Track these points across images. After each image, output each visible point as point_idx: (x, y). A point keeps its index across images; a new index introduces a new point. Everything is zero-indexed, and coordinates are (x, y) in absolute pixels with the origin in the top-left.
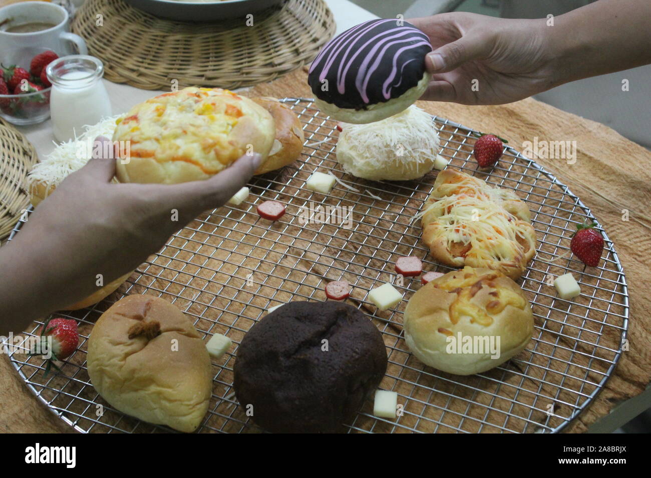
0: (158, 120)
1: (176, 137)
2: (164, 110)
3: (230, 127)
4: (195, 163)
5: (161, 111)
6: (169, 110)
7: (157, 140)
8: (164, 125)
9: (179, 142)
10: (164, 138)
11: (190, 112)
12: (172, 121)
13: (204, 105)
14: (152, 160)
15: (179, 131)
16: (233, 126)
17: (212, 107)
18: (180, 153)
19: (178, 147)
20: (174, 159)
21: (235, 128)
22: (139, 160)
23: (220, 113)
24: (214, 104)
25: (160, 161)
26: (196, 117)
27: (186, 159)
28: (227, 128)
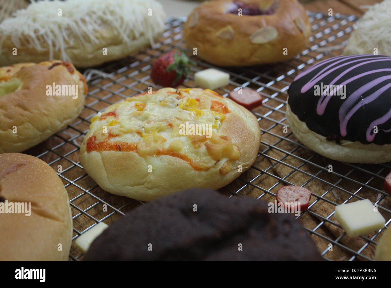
0: (139, 115)
1: (160, 130)
2: (144, 106)
3: (219, 122)
4: (183, 157)
5: (141, 107)
6: (149, 106)
7: (139, 133)
8: (146, 119)
9: (164, 135)
10: (147, 131)
11: (173, 108)
12: (155, 116)
13: (188, 100)
14: (134, 153)
15: (165, 124)
16: (222, 121)
17: (197, 103)
18: (167, 146)
19: (164, 140)
20: (159, 153)
21: (224, 123)
22: (119, 153)
23: (205, 108)
24: (198, 100)
25: (144, 155)
26: (180, 112)
27: (173, 152)
28: (216, 123)
